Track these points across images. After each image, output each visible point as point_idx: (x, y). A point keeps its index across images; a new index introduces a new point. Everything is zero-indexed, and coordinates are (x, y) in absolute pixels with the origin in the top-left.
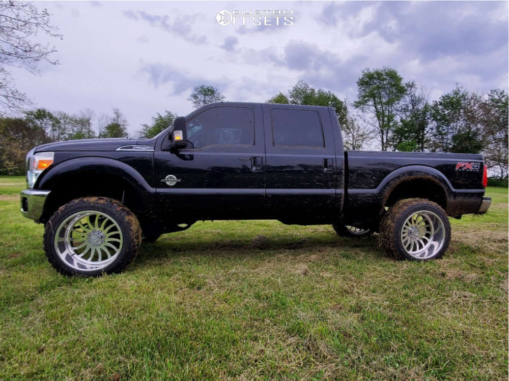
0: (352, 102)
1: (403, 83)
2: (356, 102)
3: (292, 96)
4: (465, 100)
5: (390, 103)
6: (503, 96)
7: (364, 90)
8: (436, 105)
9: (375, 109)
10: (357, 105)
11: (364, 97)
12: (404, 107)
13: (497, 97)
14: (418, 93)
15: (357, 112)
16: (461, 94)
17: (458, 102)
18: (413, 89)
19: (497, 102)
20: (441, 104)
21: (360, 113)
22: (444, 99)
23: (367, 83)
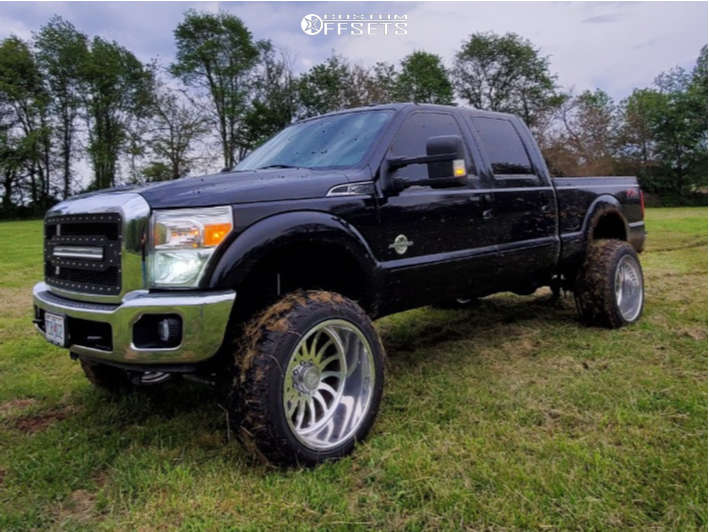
0: (168, 65)
1: (254, 41)
2: (173, 66)
3: (40, 44)
4: (346, 75)
5: (233, 72)
6: (393, 74)
7: (187, 46)
8: (305, 80)
9: (208, 80)
10: (176, 71)
11: (187, 58)
12: (256, 80)
13: (385, 74)
14: (277, 59)
15: (178, 84)
16: (339, 67)
17: (336, 77)
18: (270, 52)
19: (386, 82)
20: (312, 79)
21: (183, 86)
22: (317, 72)
23: (191, 35)
